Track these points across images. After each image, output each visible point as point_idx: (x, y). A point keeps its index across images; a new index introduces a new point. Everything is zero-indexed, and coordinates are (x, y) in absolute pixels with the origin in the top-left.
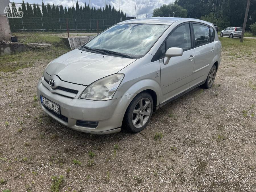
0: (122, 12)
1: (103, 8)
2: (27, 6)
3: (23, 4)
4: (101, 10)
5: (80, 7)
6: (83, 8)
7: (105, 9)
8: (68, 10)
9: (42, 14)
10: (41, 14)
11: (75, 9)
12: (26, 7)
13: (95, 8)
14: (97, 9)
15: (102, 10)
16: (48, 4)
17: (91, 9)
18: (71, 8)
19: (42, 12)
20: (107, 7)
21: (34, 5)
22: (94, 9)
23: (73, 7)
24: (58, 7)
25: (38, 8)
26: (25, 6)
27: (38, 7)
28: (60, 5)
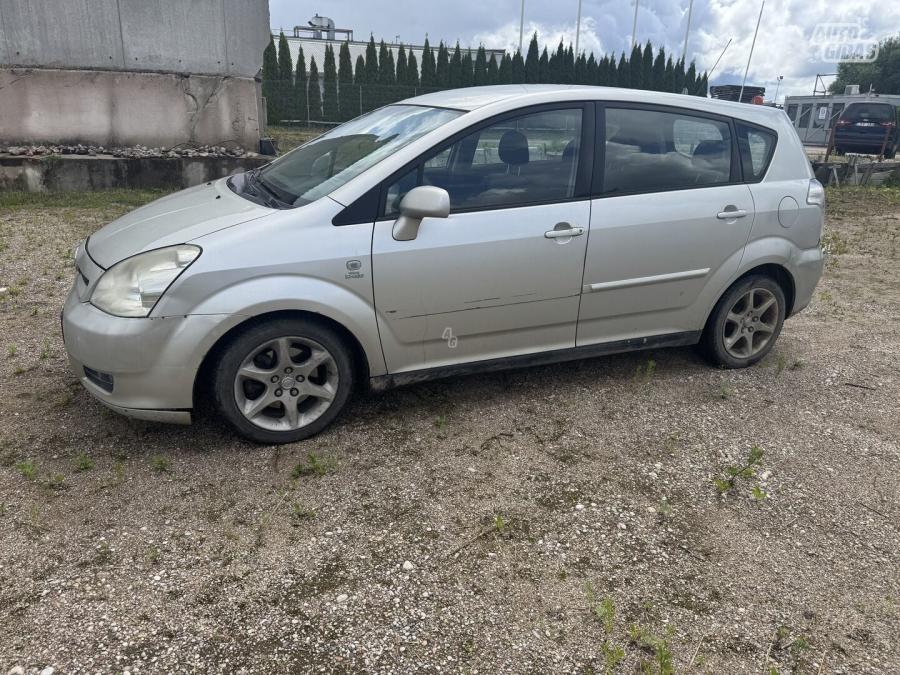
0: (692, 69)
1: (623, 55)
2: (381, 53)
3: (371, 46)
4: (613, 61)
5: (540, 54)
6: (550, 57)
7: (628, 57)
8: (499, 65)
9: (420, 76)
10: (418, 75)
11: (525, 60)
12: (378, 55)
13: (592, 55)
14: (598, 59)
15: (617, 63)
16: (442, 45)
17: (578, 58)
18: (512, 56)
19: (419, 69)
20: (636, 51)
21: (402, 48)
22: (587, 58)
23: (519, 53)
24: (470, 54)
25: (412, 58)
26: (375, 52)
27: (411, 53)
28: (477, 48)
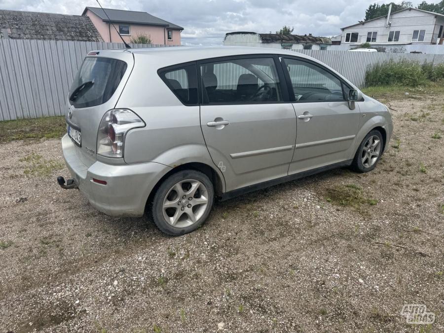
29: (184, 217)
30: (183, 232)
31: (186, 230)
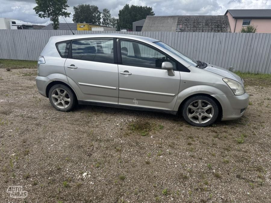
29: (61, 104)
30: (59, 110)
31: (61, 110)
